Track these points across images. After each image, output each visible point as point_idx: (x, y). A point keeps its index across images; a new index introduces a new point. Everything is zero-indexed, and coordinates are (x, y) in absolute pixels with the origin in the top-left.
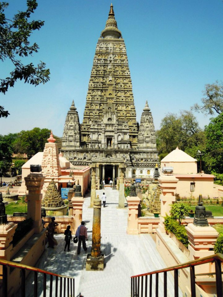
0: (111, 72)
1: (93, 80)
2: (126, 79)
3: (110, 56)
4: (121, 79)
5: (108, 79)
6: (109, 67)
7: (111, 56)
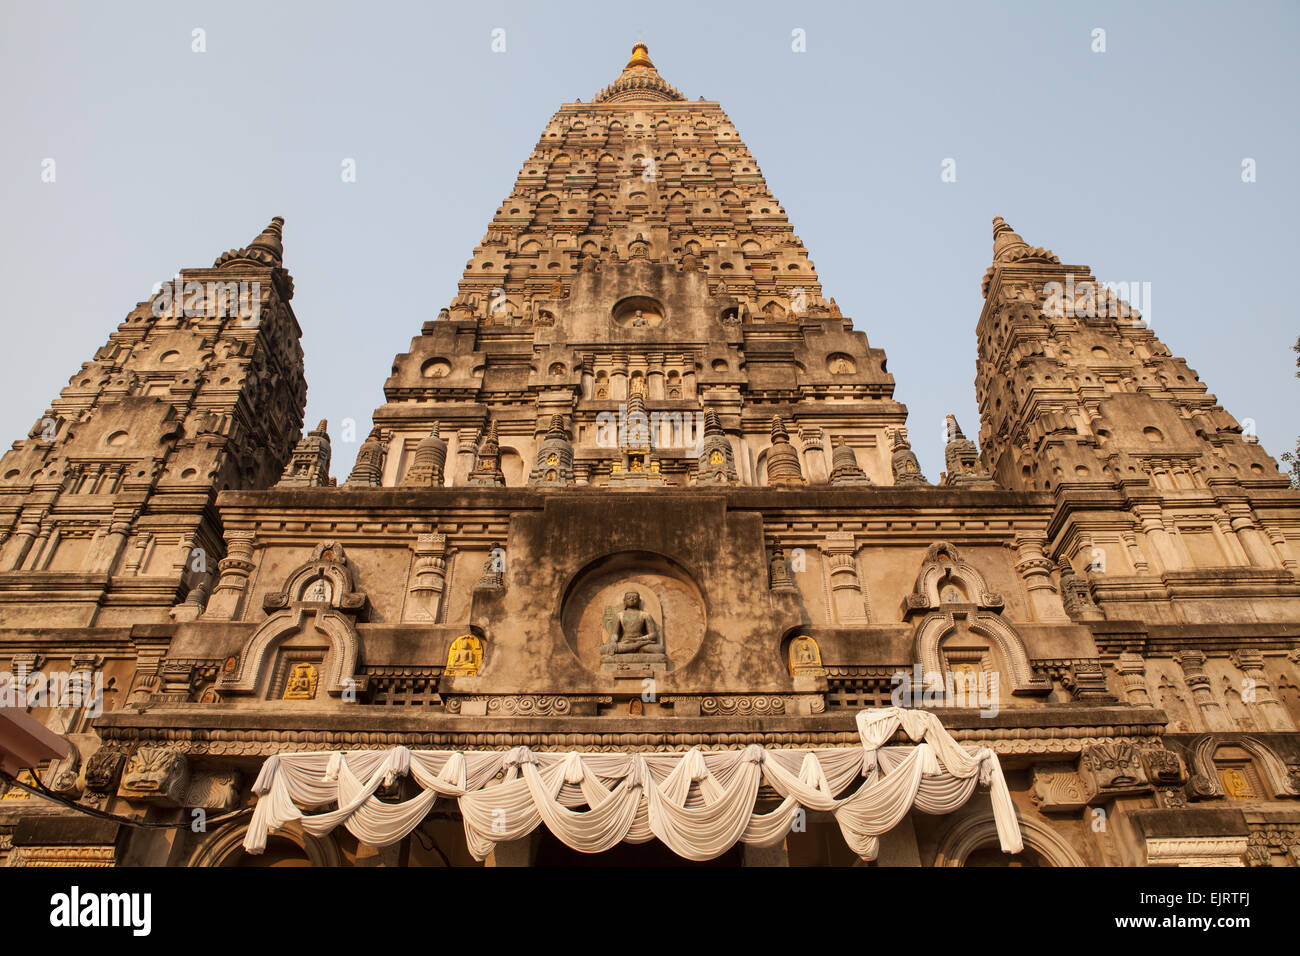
0: (646, 207)
1: (501, 242)
2: (760, 239)
3: (629, 153)
4: (726, 237)
5: (623, 238)
6: (628, 188)
7: (644, 149)
